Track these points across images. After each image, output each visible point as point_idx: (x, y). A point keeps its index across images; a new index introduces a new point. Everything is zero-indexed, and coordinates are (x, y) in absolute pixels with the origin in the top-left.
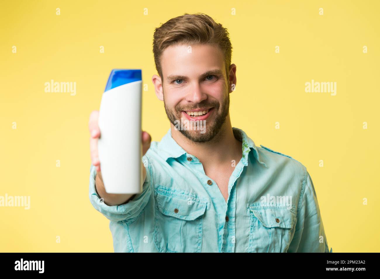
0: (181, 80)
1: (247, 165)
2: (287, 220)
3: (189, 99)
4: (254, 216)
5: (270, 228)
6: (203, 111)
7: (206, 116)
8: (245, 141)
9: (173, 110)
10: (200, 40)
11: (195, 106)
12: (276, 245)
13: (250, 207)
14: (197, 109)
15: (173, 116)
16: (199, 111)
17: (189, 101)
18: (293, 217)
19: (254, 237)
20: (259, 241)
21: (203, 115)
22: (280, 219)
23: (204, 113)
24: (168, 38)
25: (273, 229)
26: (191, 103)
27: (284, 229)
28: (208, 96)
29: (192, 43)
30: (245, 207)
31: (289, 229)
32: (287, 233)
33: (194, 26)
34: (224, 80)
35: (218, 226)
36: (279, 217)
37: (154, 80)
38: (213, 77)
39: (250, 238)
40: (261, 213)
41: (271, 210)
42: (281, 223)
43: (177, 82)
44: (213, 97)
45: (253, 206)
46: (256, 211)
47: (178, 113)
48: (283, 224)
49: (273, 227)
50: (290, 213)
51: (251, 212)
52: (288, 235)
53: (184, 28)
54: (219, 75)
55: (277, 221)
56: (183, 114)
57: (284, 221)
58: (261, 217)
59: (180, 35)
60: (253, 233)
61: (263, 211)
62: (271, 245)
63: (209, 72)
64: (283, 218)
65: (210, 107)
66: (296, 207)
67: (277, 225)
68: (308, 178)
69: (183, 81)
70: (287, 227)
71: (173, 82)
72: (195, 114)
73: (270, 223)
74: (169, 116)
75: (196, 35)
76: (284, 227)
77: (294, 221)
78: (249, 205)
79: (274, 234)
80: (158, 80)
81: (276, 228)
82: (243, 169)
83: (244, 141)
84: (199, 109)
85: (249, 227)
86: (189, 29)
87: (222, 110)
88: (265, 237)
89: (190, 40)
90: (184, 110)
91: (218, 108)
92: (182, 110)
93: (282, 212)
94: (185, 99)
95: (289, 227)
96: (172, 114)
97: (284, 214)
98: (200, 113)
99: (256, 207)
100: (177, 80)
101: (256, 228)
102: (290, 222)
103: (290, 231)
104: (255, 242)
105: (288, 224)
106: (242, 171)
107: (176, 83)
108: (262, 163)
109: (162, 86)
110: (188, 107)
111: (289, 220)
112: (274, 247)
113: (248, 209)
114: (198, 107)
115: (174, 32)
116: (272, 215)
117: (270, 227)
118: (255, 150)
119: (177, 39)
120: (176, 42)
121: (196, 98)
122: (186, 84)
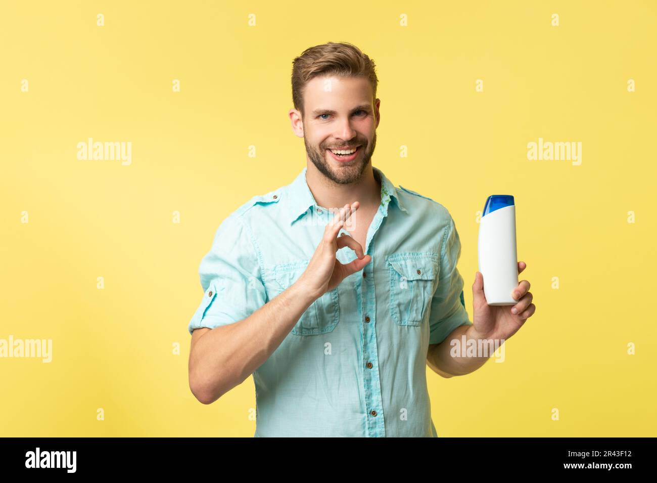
0: (327, 115)
1: (387, 216)
2: (429, 270)
3: (338, 136)
4: (393, 268)
5: (412, 281)
6: (351, 149)
7: (354, 155)
8: (386, 186)
9: (317, 148)
10: (351, 72)
11: (344, 144)
12: (419, 298)
13: (389, 259)
14: (345, 147)
15: (317, 154)
16: (346, 149)
17: (337, 139)
18: (435, 266)
19: (395, 292)
20: (400, 296)
21: (351, 154)
22: (421, 270)
23: (352, 151)
24: (315, 68)
25: (414, 283)
26: (339, 140)
27: (426, 281)
28: (357, 132)
29: (342, 74)
30: (383, 260)
31: (431, 280)
32: (429, 285)
33: (345, 55)
34: (373, 115)
35: (355, 284)
36: (420, 269)
37: (291, 114)
38: (362, 112)
39: (391, 293)
40: (401, 265)
41: (412, 261)
42: (423, 275)
43: (323, 117)
44: (361, 134)
45: (392, 257)
46: (395, 263)
47: (322, 151)
48: (425, 275)
49: (415, 279)
50: (431, 262)
51: (390, 265)
52: (431, 287)
53: (334, 58)
54: (368, 111)
55: (419, 272)
56: (328, 152)
57: (426, 272)
58: (401, 269)
59: (330, 66)
60: (394, 288)
61: (403, 262)
62: (413, 300)
63: (360, 107)
64: (424, 268)
65: (358, 145)
66: (438, 255)
67: (419, 277)
68: (451, 223)
69: (329, 117)
70: (429, 279)
71: (318, 117)
72: (343, 152)
73: (412, 275)
74: (312, 154)
75: (347, 65)
76: (426, 278)
77: (436, 270)
78: (388, 257)
79: (415, 288)
80: (296, 115)
81: (417, 280)
82: (382, 220)
83: (383, 186)
84: (348, 146)
85: (389, 281)
86: (340, 59)
87: (369, 148)
88: (406, 292)
89: (340, 71)
90: (330, 148)
91: (366, 147)
92: (328, 148)
93: (423, 262)
94: (332, 136)
95: (431, 279)
96: (315, 152)
97: (425, 265)
98: (348, 152)
99: (396, 259)
100: (322, 115)
101: (396, 282)
102: (432, 272)
103: (432, 282)
104: (396, 297)
105: (430, 276)
106: (381, 222)
107: (321, 118)
108: (404, 210)
109: (303, 121)
110: (336, 144)
111: (430, 271)
112: (417, 301)
113: (386, 261)
114: (346, 145)
115: (322, 62)
116: (413, 266)
117: (412, 279)
118: (395, 198)
119: (325, 70)
120: (323, 73)
121: (345, 135)
122: (333, 119)
